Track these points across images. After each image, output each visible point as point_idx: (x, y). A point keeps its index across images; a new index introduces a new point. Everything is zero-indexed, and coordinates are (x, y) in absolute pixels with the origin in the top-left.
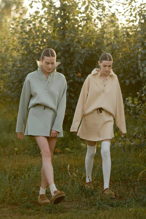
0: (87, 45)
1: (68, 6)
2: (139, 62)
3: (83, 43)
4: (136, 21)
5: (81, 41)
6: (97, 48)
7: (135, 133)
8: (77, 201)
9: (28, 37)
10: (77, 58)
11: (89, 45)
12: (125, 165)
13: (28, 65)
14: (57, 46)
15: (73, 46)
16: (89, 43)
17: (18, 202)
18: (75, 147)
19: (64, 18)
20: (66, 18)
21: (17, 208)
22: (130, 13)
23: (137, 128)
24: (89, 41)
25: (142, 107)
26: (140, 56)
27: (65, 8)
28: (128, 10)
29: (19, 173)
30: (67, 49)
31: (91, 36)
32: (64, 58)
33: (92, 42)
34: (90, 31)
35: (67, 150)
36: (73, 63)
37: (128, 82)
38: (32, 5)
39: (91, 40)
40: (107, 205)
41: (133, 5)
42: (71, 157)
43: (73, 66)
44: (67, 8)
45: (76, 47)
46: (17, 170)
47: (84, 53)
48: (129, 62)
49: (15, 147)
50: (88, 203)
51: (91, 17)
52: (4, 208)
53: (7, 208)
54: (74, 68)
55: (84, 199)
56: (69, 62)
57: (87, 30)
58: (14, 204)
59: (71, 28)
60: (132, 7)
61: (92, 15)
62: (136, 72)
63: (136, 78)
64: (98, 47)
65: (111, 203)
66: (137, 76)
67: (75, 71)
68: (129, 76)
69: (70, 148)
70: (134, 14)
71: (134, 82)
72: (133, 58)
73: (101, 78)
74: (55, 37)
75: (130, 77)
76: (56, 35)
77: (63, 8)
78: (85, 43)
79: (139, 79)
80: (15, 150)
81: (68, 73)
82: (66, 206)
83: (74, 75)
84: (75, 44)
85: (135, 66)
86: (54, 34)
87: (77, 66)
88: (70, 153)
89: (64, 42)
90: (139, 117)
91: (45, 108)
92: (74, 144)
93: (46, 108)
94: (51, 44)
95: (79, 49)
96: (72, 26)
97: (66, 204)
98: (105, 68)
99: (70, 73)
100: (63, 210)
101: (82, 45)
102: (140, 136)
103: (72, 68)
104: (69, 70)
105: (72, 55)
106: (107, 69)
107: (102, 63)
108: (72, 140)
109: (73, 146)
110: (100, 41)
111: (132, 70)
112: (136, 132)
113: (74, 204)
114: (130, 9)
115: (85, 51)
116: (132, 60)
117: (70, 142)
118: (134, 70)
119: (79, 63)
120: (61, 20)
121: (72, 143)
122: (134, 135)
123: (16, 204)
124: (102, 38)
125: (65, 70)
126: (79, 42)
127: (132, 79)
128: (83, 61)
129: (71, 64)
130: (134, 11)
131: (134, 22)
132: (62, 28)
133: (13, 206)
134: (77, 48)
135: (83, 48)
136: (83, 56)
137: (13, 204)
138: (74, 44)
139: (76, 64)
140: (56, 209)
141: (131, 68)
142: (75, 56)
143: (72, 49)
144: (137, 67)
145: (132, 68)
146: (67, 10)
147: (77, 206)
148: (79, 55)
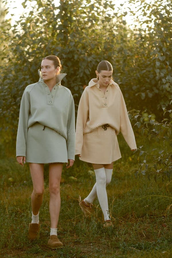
0: (94, 52)
1: (70, 4)
2: (158, 71)
3: (89, 50)
4: (151, 21)
5: (87, 46)
6: (105, 55)
7: (159, 158)
8: (95, 243)
9: (22, 43)
10: (83, 67)
11: (96, 51)
12: (150, 197)
13: (23, 77)
14: (58, 53)
15: (77, 54)
16: (95, 49)
17: (22, 246)
18: (81, 175)
19: (65, 19)
20: (67, 19)
21: (23, 254)
22: (143, 12)
23: (163, 151)
24: (96, 47)
25: (168, 125)
26: (158, 64)
27: (67, 7)
28: (141, 8)
29: (19, 209)
30: (70, 56)
31: (98, 41)
32: (67, 68)
33: (99, 48)
34: (97, 34)
35: (72, 179)
36: (77, 73)
37: (143, 95)
38: (26, 4)
39: (99, 45)
40: (134, 247)
41: (146, 2)
42: (79, 187)
43: (78, 77)
44: (68, 7)
45: (81, 54)
46: (16, 206)
47: (91, 62)
48: (145, 71)
49: (9, 177)
50: (109, 245)
51: (97, 17)
52: (8, 254)
53: (11, 254)
54: (79, 80)
55: (103, 241)
56: (73, 72)
57: (92, 33)
58: (19, 248)
59: (73, 32)
60: (145, 5)
61: (99, 15)
62: (153, 82)
63: (153, 90)
64: (107, 54)
65: (137, 244)
66: (154, 88)
67: (80, 83)
68: (144, 88)
69: (76, 176)
70: (148, 12)
71: (150, 95)
72: (150, 66)
73: (100, 90)
74: (54, 42)
75: (146, 89)
76: (55, 40)
77: (64, 7)
78: (92, 49)
79: (156, 91)
80: (10, 180)
81: (72, 86)
82: (83, 250)
83: (79, 88)
84: (80, 50)
85: (151, 76)
86: (53, 39)
87: (83, 77)
88: (77, 182)
89: (66, 48)
90: (166, 138)
91: (44, 128)
92: (80, 171)
93: (46, 129)
94: (50, 51)
95: (84, 56)
96: (75, 28)
97: (83, 247)
98: (104, 79)
99: (75, 85)
100: (80, 255)
101: (88, 51)
102: (166, 161)
103: (76, 80)
104: (73, 81)
105: (76, 63)
106: (107, 80)
107: (100, 73)
108: (78, 166)
109: (79, 174)
110: (109, 46)
111: (148, 81)
112: (161, 156)
113: (92, 247)
114: (143, 7)
115: (93, 59)
116: (148, 69)
117: (75, 170)
118: (150, 81)
119: (84, 73)
120: (61, 21)
121: (78, 170)
122: (159, 160)
123: (21, 248)
124: (111, 42)
125: (68, 82)
126: (84, 48)
127: (149, 92)
128: (89, 71)
129: (75, 74)
130: (148, 9)
131: (149, 22)
132: (63, 31)
133: (17, 251)
134: (82, 56)
135: (89, 55)
136: (89, 64)
137: (17, 248)
138: (78, 51)
139: (82, 75)
140: (71, 253)
141: (146, 79)
142: (80, 64)
143: (76, 57)
144: (155, 77)
145: (148, 78)
146: (68, 10)
147: (97, 249)
148: (85, 64)
